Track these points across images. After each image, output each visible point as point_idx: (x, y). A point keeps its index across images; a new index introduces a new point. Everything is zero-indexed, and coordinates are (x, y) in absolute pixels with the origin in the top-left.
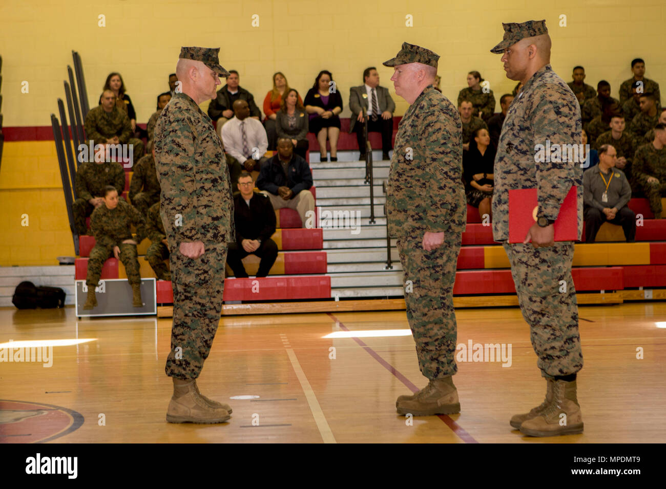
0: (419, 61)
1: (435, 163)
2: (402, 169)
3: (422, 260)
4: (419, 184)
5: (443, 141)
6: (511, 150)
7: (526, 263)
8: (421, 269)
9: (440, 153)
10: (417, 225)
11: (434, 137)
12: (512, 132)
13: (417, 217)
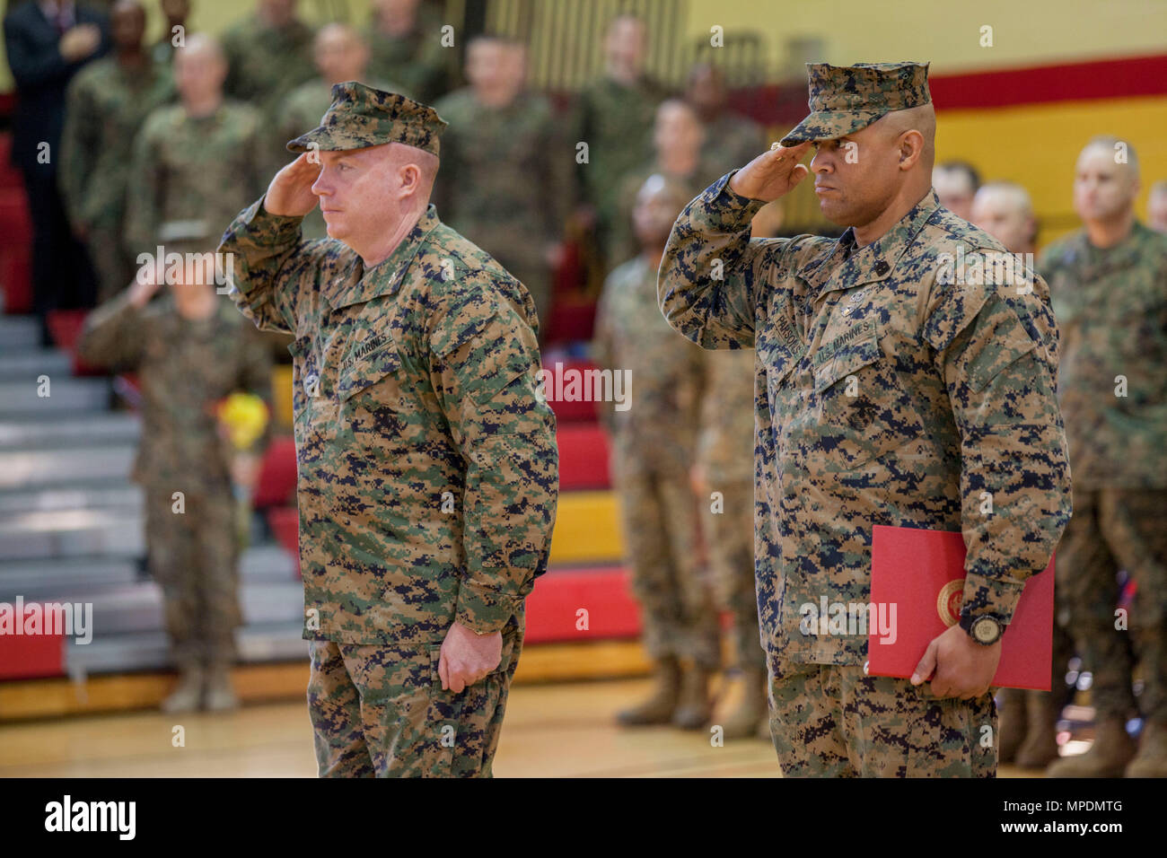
0: (403, 139)
1: (494, 440)
2: (367, 449)
3: (431, 718)
4: (419, 495)
5: (511, 376)
6: (866, 422)
7: (903, 741)
8: (427, 746)
9: (507, 408)
10: (421, 617)
12: (874, 373)
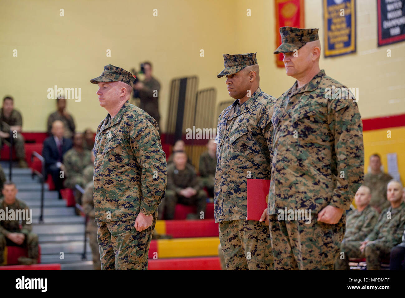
0: (122, 81)
1: (149, 161)
2: (113, 166)
3: (130, 240)
4: (128, 178)
5: (153, 143)
6: (245, 150)
8: (129, 247)
9: (152, 151)
10: (129, 212)
11: (146, 139)
12: (246, 136)
13: (127, 205)
